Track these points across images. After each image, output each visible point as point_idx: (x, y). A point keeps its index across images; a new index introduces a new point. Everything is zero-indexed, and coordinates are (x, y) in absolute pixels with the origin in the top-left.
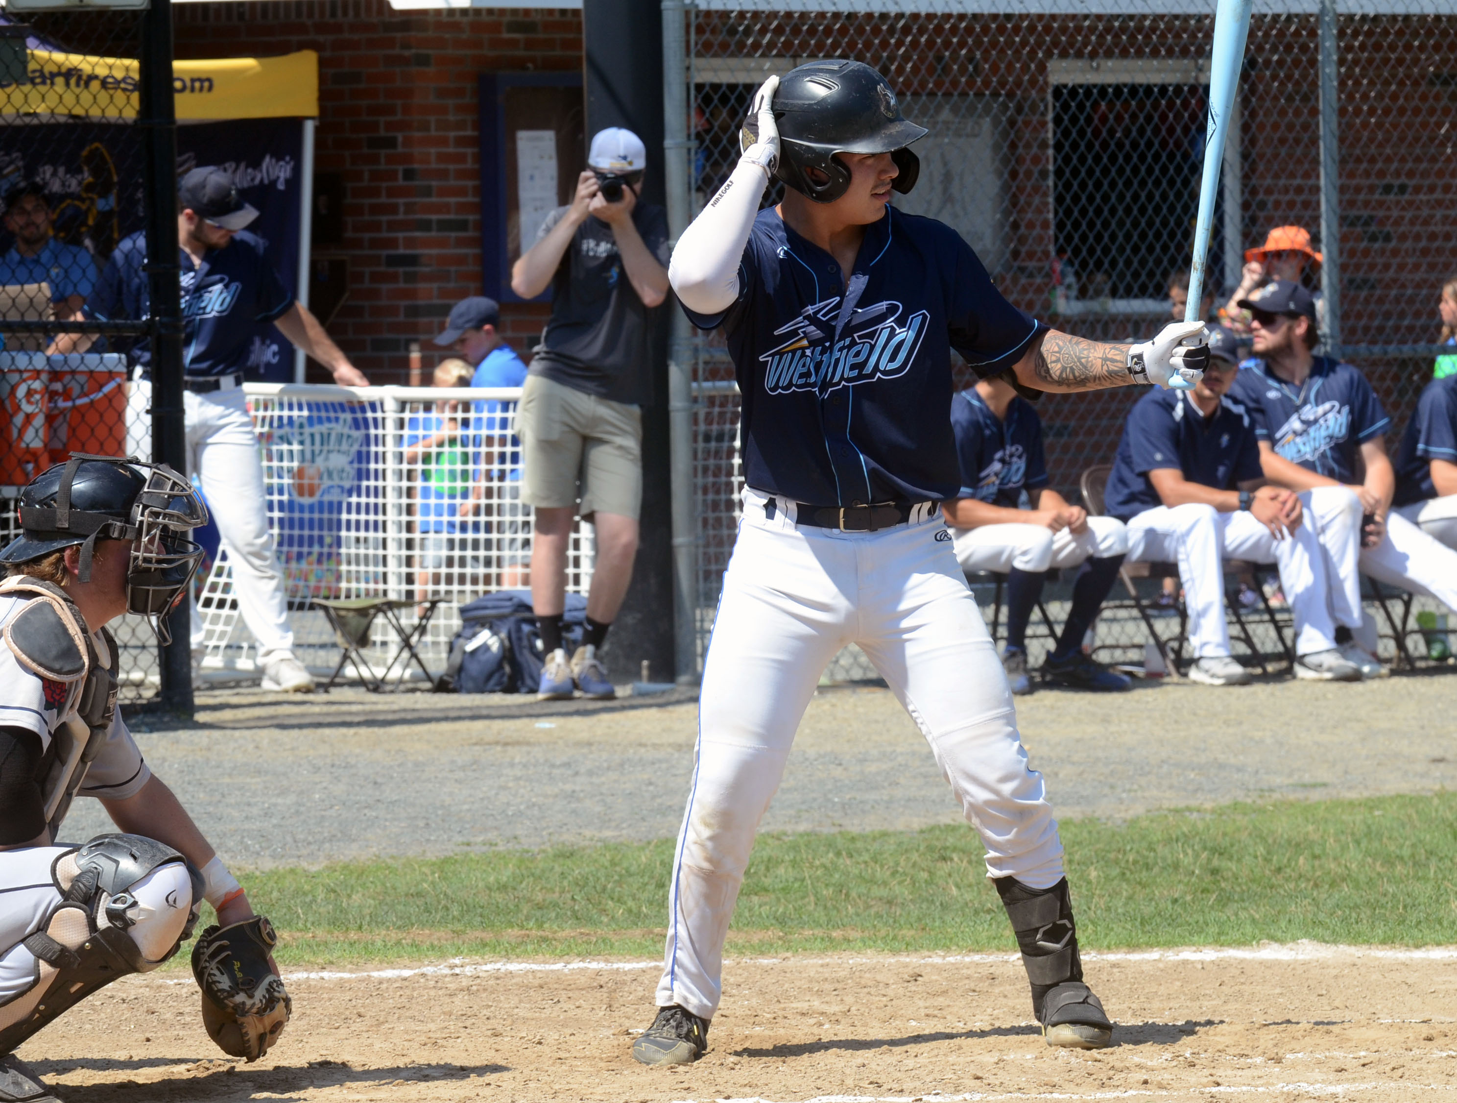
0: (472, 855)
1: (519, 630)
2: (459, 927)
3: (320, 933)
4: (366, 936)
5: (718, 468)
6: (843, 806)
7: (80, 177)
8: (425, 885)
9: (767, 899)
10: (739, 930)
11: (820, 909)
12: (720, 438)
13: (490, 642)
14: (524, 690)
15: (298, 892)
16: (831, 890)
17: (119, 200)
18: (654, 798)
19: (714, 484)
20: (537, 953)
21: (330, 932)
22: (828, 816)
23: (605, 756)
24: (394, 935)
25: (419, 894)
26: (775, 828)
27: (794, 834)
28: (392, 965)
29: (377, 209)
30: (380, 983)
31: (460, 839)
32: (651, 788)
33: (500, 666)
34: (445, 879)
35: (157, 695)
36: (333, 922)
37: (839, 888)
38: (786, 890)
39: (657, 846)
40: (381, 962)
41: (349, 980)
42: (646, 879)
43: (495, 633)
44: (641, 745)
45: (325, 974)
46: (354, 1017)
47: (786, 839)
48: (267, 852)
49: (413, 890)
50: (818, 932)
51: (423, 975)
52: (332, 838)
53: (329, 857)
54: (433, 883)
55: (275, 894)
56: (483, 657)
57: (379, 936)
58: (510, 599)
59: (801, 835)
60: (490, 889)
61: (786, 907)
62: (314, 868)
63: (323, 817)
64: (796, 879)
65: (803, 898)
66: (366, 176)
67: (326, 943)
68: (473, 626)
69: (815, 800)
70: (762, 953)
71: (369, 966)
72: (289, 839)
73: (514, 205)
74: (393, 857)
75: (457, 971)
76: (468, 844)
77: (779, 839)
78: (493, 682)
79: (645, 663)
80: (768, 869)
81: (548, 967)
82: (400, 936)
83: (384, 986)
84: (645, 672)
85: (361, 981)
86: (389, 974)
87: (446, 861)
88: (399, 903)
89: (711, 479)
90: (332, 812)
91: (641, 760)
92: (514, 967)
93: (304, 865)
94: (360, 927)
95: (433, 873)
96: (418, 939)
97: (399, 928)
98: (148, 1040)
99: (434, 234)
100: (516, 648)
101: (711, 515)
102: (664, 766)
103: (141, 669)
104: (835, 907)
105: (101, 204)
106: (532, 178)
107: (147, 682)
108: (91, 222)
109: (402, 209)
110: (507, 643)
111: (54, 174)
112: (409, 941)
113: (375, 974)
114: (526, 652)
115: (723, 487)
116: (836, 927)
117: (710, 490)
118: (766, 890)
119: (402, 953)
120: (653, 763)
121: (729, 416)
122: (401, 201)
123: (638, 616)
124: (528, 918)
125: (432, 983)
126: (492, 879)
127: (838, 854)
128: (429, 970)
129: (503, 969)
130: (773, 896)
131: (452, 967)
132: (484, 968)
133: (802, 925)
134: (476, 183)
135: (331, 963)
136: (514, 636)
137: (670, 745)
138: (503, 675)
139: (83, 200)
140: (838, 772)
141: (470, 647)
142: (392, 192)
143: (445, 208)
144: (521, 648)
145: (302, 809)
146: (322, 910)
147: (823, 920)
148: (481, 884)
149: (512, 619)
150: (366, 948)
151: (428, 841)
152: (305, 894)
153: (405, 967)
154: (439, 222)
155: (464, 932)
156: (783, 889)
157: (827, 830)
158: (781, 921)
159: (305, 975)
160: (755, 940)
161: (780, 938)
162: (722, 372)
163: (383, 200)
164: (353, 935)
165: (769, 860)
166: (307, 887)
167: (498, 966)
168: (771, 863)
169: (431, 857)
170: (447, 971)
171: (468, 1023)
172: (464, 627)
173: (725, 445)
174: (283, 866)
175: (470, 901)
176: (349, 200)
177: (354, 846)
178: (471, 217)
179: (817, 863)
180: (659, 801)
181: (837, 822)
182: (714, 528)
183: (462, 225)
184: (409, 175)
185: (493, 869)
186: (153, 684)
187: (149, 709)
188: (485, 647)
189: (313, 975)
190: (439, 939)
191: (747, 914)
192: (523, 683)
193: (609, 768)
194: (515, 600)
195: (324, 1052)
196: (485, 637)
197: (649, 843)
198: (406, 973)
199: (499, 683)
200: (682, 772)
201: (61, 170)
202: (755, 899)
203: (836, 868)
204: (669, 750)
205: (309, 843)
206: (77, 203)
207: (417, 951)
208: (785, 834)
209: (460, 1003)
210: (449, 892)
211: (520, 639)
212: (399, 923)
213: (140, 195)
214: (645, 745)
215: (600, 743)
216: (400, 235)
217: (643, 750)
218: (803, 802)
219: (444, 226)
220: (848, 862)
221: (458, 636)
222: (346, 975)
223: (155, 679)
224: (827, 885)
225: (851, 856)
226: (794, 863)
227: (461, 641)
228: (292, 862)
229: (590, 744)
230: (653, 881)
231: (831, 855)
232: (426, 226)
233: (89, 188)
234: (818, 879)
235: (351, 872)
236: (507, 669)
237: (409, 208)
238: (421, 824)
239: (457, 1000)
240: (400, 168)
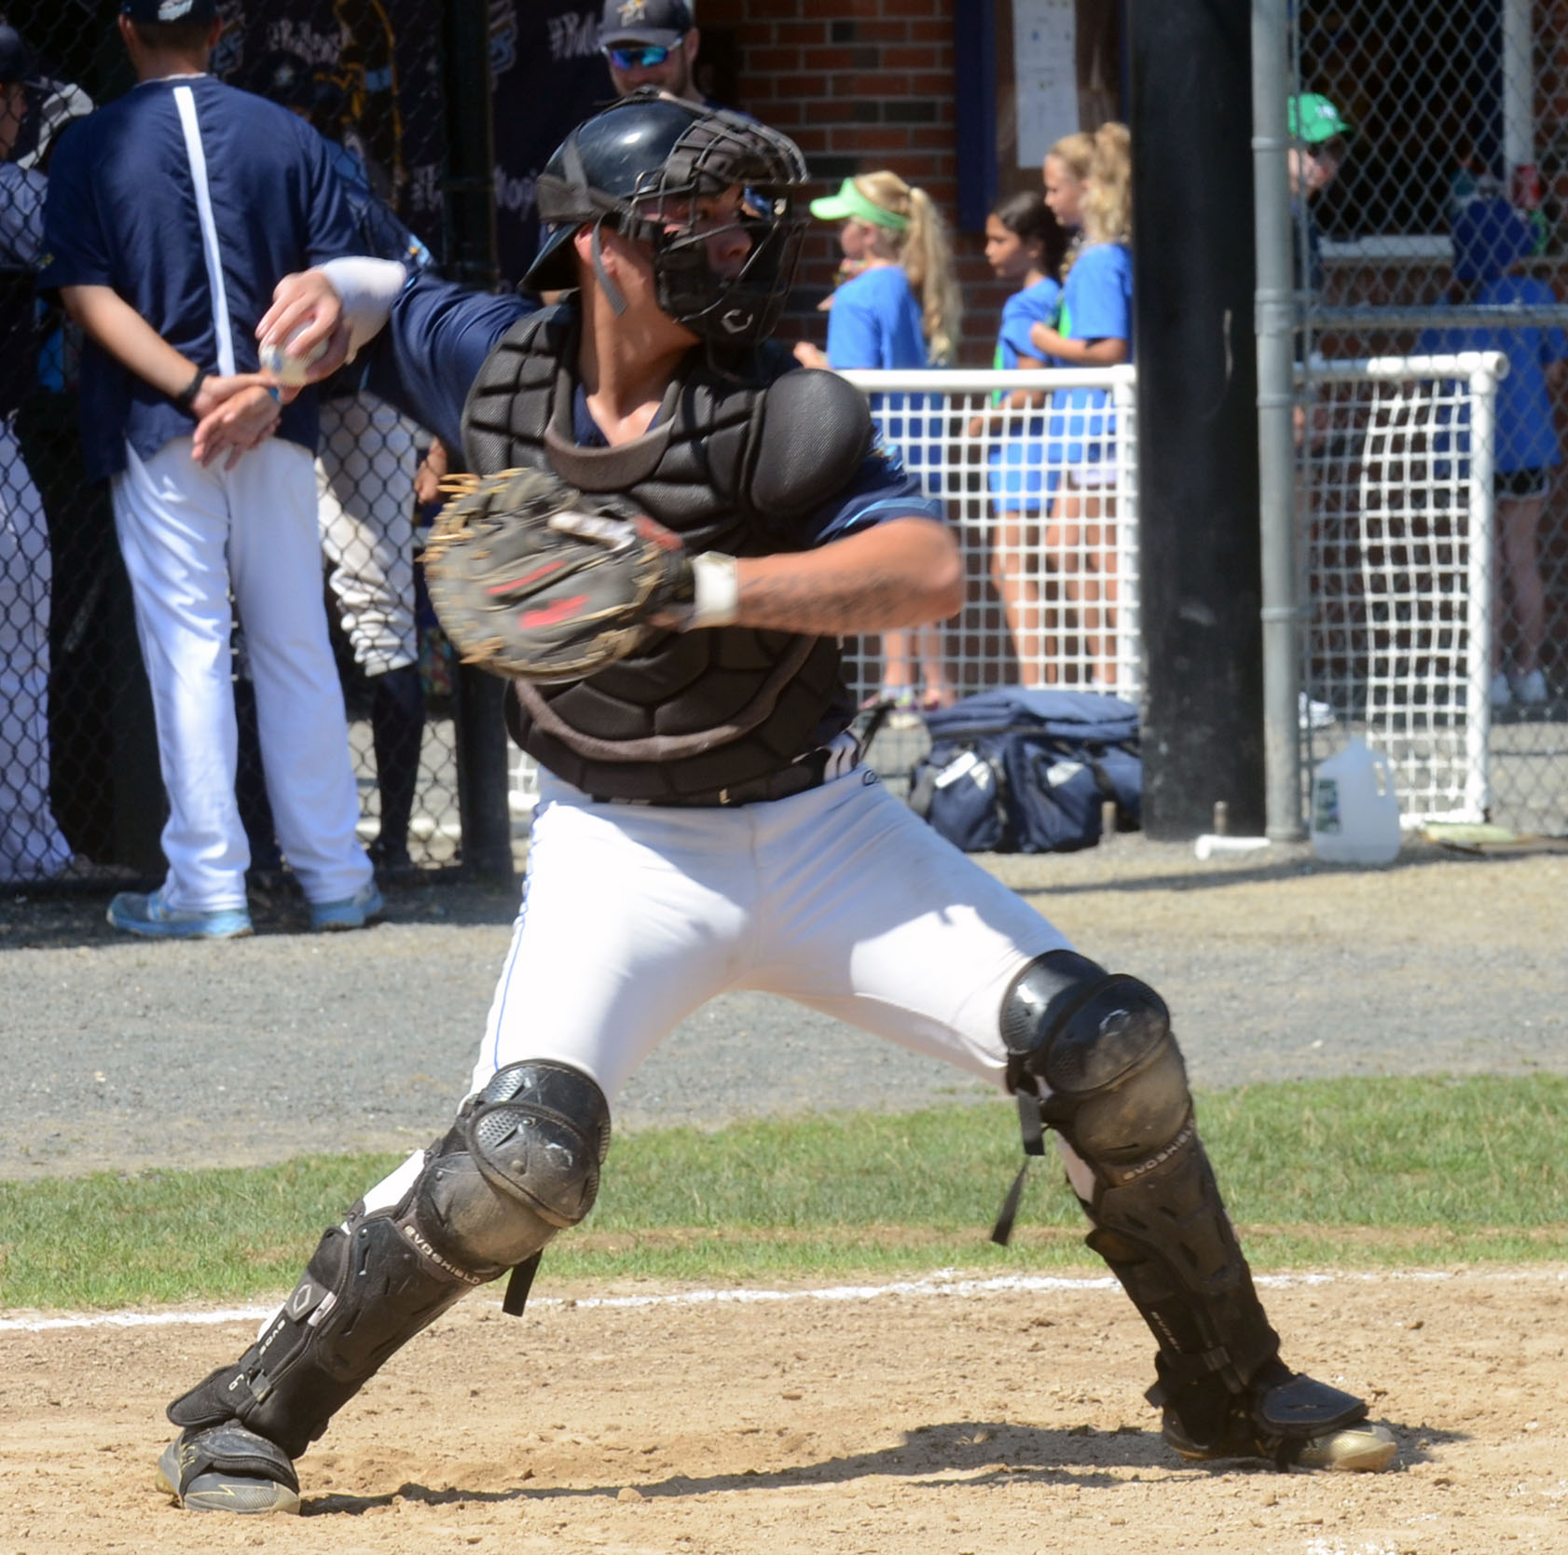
0: (959, 1109)
1: (1020, 753)
2: (946, 1221)
3: (731, 1230)
4: (802, 1235)
5: (1335, 496)
6: (1540, 1034)
7: (335, 38)
8: (888, 1156)
9: (1425, 1179)
10: (1384, 1227)
11: (1510, 1194)
12: (1338, 448)
13: (974, 773)
14: (1028, 848)
15: (690, 1167)
16: (1525, 1165)
17: (400, 77)
18: (1239, 1019)
19: (1328, 523)
20: (1070, 1262)
21: (745, 1228)
22: (1515, 1050)
23: (1160, 953)
24: (845, 1233)
25: (879, 1170)
26: (1434, 1067)
27: (1462, 1077)
28: (844, 1280)
29: (789, 87)
30: (828, 1308)
31: (938, 1084)
32: (1235, 1004)
33: (990, 811)
34: (918, 1146)
35: (457, 855)
36: (750, 1213)
37: (1539, 1162)
38: (1454, 1166)
39: (1247, 1096)
40: (827, 1275)
41: (778, 1304)
42: (1234, 1148)
43: (983, 758)
44: (1217, 936)
45: (742, 1294)
46: (791, 1360)
47: (1449, 1084)
48: (639, 1104)
49: (869, 1163)
50: (1509, 1231)
51: (894, 1295)
52: (738, 1081)
53: (735, 1111)
54: (899, 1152)
55: (655, 1169)
56: (963, 796)
57: (823, 1233)
58: (1007, 705)
59: (1475, 1080)
60: (990, 1162)
61: (1455, 1192)
62: (712, 1129)
63: (722, 1048)
64: (1469, 1149)
65: (1481, 1177)
66: (774, 35)
67: (740, 1246)
68: (947, 748)
69: (1494, 1023)
70: (1422, 1263)
71: (810, 1281)
72: (671, 1082)
73: (1007, 76)
74: (834, 1112)
75: (946, 1289)
76: (952, 1092)
77: (1439, 1085)
78: (980, 834)
79: (1220, 806)
80: (1424, 1132)
81: (1088, 1284)
82: (854, 1235)
83: (833, 1312)
84: (1220, 821)
85: (799, 1304)
86: (840, 1293)
87: (918, 1117)
88: (848, 1184)
89: (1323, 515)
90: (736, 1041)
91: (1217, 959)
92: (1035, 1283)
93: (697, 1122)
94: (793, 1222)
95: (900, 1136)
96: (883, 1241)
97: (853, 1222)
98: (474, 1393)
99: (881, 125)
100: (1016, 782)
101: (1323, 572)
102: (1254, 969)
103: (430, 813)
104: (1533, 1193)
105: (371, 82)
106: (1035, 36)
107: (438, 834)
108: (357, 109)
109: (830, 86)
110: (1001, 774)
111: (296, 32)
112: (870, 1243)
113: (820, 1294)
114: (1032, 789)
115: (1343, 527)
116: (1536, 1223)
117: (1322, 532)
118: (1423, 1165)
119: (860, 1261)
120: (1237, 965)
121: (1352, 415)
122: (830, 73)
123: (1209, 731)
124: (1051, 1208)
125: (908, 1309)
126: (992, 1147)
127: (1535, 1109)
128: (903, 1288)
129: (1018, 1286)
130: (1435, 1175)
131: (937, 1284)
132: (989, 1285)
133: (1482, 1219)
134: (949, 44)
135: (751, 1276)
136: (1012, 763)
137: (1262, 936)
138: (995, 824)
139: (342, 74)
140: (1529, 979)
141: (943, 780)
142: (816, 60)
143: (898, 85)
144: (1023, 781)
145: (689, 1035)
146: (729, 1194)
147: (1516, 1213)
148: (976, 1155)
149: (1010, 736)
150: (803, 1253)
151: (888, 1086)
152: (702, 1169)
153: (865, 1283)
154: (889, 106)
155: (954, 1230)
156: (1450, 1164)
157: (1514, 1071)
158: (1450, 1214)
159: (710, 1295)
160: (1410, 1243)
161: (1450, 1241)
162: (1342, 345)
163: (802, 72)
164: (781, 1234)
165: (1426, 1116)
166: (703, 1159)
167: (1010, 1281)
168: (1429, 1124)
169: (893, 1111)
170: (930, 1290)
171: (968, 1370)
172: (934, 749)
173: (1346, 460)
174: (665, 1124)
175: (959, 1180)
176: (747, 73)
177: (774, 1093)
178: (940, 100)
179: (1502, 1122)
180: (1248, 1024)
181: (1530, 1058)
182: (1329, 592)
183: (926, 112)
184: (843, 32)
185: (993, 1131)
186: (448, 837)
187: (444, 877)
188: (967, 781)
189: (722, 1295)
190: (916, 1240)
191: (1394, 1202)
192: (1028, 841)
193: (1167, 973)
194: (1015, 707)
195: (748, 1414)
196: (967, 765)
197: (1235, 1091)
198: (868, 1292)
199: (990, 837)
200: (1282, 978)
201: (306, 29)
202: (1406, 1178)
203: (1531, 1130)
204: (1262, 944)
205: (704, 1090)
206: (335, 79)
207: (882, 1259)
208: (1449, 1077)
209: (956, 1341)
210: (925, 1166)
211: (1021, 767)
212: (852, 1214)
213: (432, 66)
214: (1223, 937)
215: (1151, 933)
216: (828, 127)
217: (1219, 944)
218: (1476, 1027)
219: (896, 112)
220: (1551, 1120)
221: (925, 762)
222: (774, 1295)
223: (453, 829)
224: (1518, 1158)
225: (1556, 1112)
226: (1465, 1123)
227: (930, 770)
228: (677, 1120)
229: (1136, 935)
230: (1245, 1151)
231: (1523, 1110)
232: (867, 112)
233: (348, 55)
234: (1503, 1148)
235: (772, 1136)
236: (1002, 815)
237: (842, 85)
238: (877, 1059)
239: (950, 1333)
240: (828, 22)
